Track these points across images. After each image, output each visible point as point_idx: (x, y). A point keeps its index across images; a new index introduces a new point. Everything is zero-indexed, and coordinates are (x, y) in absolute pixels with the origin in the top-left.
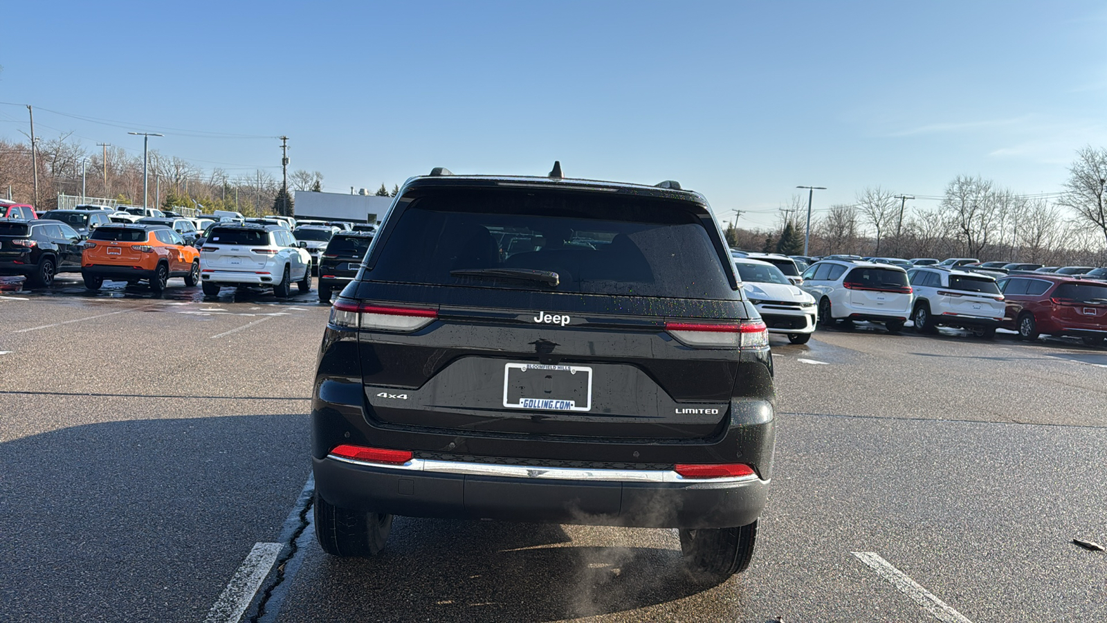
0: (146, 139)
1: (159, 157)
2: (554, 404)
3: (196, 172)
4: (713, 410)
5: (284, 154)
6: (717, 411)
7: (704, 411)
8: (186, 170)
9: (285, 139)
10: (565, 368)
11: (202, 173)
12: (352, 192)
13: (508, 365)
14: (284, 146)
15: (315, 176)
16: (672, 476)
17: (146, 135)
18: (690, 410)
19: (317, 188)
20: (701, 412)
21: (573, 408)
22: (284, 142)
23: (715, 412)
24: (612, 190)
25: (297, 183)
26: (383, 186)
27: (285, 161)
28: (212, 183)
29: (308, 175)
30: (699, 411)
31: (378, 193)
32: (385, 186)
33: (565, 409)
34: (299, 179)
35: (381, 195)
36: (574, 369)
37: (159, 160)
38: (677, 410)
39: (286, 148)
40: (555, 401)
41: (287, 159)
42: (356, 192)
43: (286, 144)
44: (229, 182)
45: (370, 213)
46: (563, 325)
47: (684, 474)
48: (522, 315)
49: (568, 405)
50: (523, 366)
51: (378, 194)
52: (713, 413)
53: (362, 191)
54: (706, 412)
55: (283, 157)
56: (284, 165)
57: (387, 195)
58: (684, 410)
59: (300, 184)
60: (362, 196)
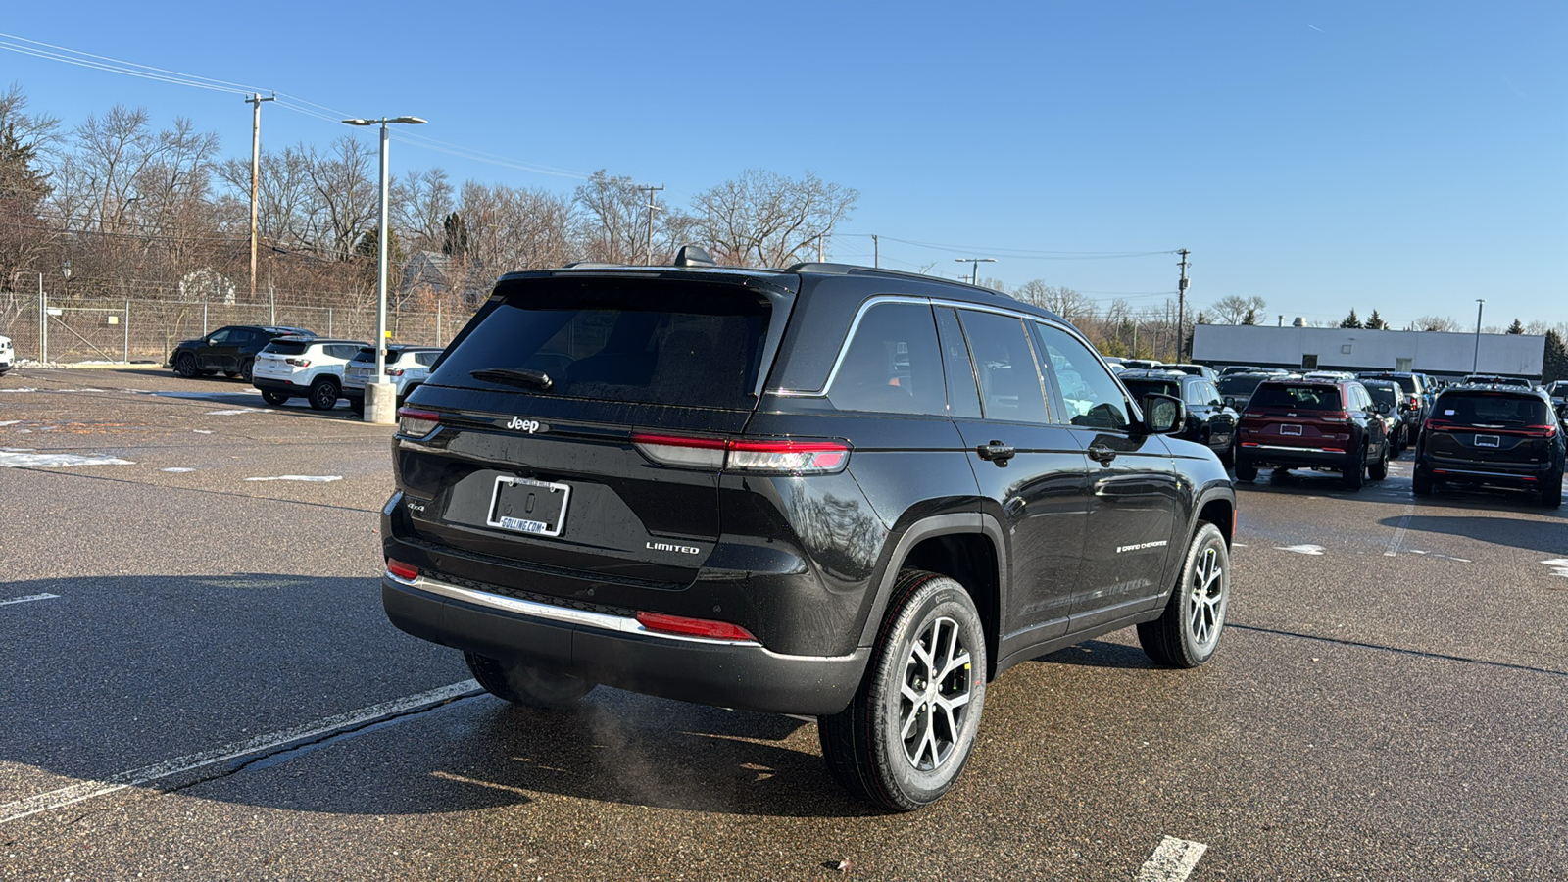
0: (976, 266)
1: (1044, 289)
2: (527, 525)
3: (1089, 306)
4: (692, 549)
5: (1182, 275)
6: (697, 550)
7: (680, 549)
8: (1077, 304)
9: (1184, 253)
10: (546, 484)
11: (1097, 308)
12: (1280, 324)
13: (500, 478)
14: (1183, 264)
15: (1253, 304)
16: (631, 626)
17: (976, 261)
18: (664, 546)
19: (1249, 320)
20: (677, 550)
21: (543, 532)
22: (1184, 258)
23: (694, 551)
24: (653, 275)
25: (1226, 315)
26: (1352, 313)
27: (1183, 284)
28: (1110, 319)
29: (1242, 303)
30: (674, 548)
31: (1344, 324)
32: (1356, 313)
33: (536, 532)
34: (1228, 309)
35: (1349, 327)
36: (555, 486)
37: (1044, 293)
38: (648, 544)
39: (1186, 266)
40: (529, 522)
41: (1186, 281)
42: (1288, 323)
43: (1186, 260)
44: (1130, 319)
45: (1307, 353)
46: (531, 432)
47: (647, 625)
48: (497, 418)
49: (539, 527)
50: (509, 480)
51: (1343, 326)
52: (691, 552)
53: (1298, 322)
54: (683, 550)
55: (1180, 278)
56: (1181, 289)
57: (1360, 326)
58: (656, 545)
59: (1230, 316)
60: (1298, 329)
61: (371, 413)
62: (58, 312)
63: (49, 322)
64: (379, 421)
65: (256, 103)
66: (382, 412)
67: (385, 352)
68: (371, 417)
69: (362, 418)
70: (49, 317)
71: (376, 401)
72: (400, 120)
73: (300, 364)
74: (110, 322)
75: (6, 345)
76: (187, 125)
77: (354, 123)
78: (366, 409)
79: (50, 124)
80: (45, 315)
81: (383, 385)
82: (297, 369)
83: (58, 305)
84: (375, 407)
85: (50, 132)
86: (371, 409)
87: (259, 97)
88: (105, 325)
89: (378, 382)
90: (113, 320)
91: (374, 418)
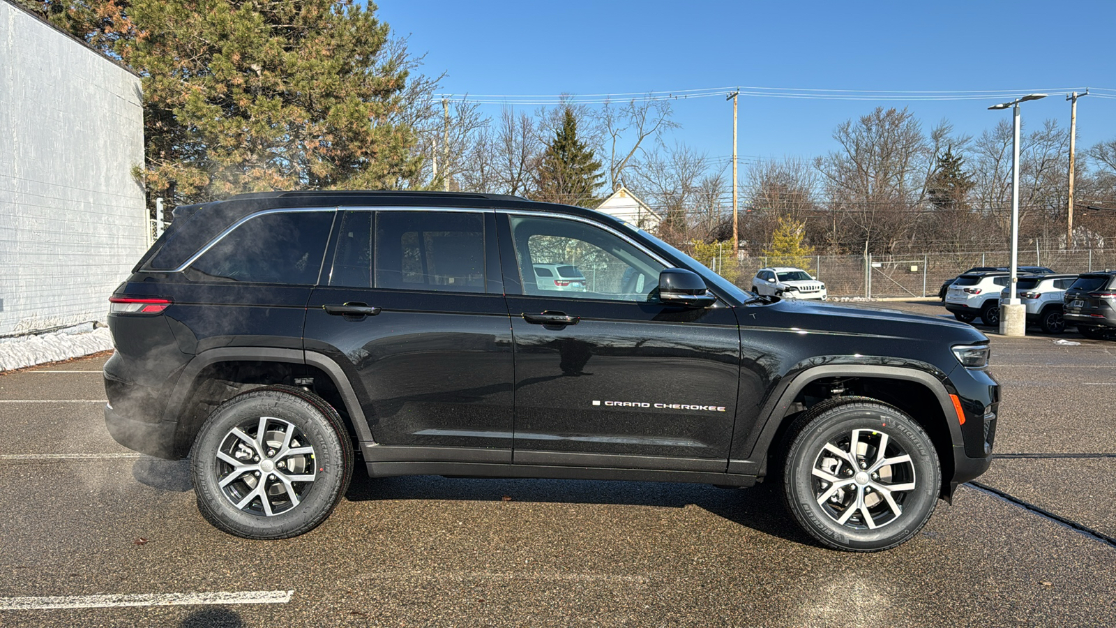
61: (1003, 328)
62: (879, 265)
63: (872, 272)
64: (1009, 334)
65: (1073, 99)
66: (1011, 327)
67: (1016, 280)
68: (1003, 331)
69: (999, 332)
70: (873, 269)
71: (1007, 318)
72: (1025, 99)
73: (973, 292)
74: (912, 270)
75: (820, 287)
76: (1053, 124)
77: (995, 108)
78: (1001, 323)
79: (966, 140)
80: (870, 268)
81: (1013, 306)
82: (971, 296)
83: (878, 261)
84: (1006, 323)
85: (965, 146)
86: (1003, 325)
87: (1076, 94)
88: (909, 271)
89: (1009, 303)
90: (914, 268)
91: (1005, 331)
